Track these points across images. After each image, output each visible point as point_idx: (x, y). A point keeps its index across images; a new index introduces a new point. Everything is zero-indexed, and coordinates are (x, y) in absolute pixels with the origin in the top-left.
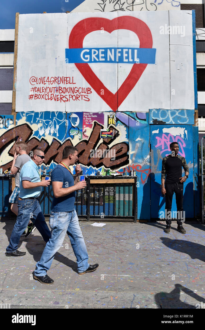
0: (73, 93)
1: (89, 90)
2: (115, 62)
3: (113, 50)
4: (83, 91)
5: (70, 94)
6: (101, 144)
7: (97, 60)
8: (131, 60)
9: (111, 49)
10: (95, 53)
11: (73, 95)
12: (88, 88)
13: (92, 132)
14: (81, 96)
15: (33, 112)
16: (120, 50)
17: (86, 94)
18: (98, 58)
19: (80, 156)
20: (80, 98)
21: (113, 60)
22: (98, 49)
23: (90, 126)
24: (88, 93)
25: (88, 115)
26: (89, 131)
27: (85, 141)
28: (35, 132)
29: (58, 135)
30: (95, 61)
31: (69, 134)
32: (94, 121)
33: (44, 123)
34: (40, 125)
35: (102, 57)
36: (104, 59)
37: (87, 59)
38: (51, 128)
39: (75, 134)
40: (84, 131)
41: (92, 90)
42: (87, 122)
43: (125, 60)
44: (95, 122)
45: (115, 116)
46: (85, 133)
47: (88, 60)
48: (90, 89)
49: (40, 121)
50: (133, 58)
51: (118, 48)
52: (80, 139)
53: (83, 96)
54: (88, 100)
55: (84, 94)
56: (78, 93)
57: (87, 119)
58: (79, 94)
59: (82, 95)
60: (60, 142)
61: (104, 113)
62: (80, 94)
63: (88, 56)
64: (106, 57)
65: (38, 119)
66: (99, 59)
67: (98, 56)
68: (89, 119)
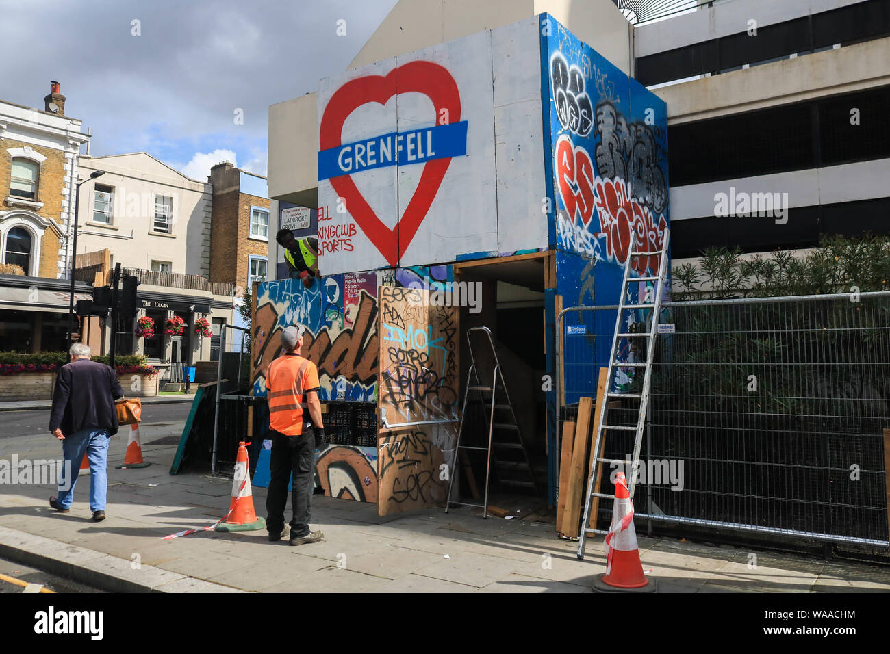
0: (329, 238)
1: (352, 229)
2: (393, 163)
3: (389, 139)
4: (343, 233)
5: (324, 240)
6: (372, 336)
7: (364, 165)
8: (421, 156)
9: (385, 137)
10: (360, 150)
11: (327, 241)
12: (351, 224)
13: (359, 312)
14: (340, 242)
16: (401, 138)
17: (347, 238)
19: (340, 363)
20: (338, 247)
21: (390, 159)
22: (364, 143)
23: (354, 300)
24: (349, 236)
25: (351, 280)
26: (353, 310)
27: (348, 331)
28: (280, 317)
29: (309, 322)
30: (361, 168)
31: (325, 318)
32: (360, 291)
33: (292, 301)
34: (287, 304)
35: (372, 158)
36: (374, 162)
37: (347, 166)
38: (300, 309)
39: (334, 319)
40: (346, 311)
41: (358, 228)
42: (351, 294)
43: (411, 158)
44: (363, 293)
45: (395, 277)
46: (348, 316)
47: (350, 168)
48: (354, 226)
49: (287, 297)
50: (424, 150)
51: (397, 134)
52: (340, 329)
53: (343, 242)
54: (350, 248)
55: (344, 237)
56: (335, 238)
57: (350, 287)
58: (337, 239)
59: (342, 241)
60: (313, 334)
61: (378, 273)
62: (340, 238)
63: (349, 160)
64: (377, 157)
65: (284, 293)
66: (366, 162)
67: (364, 158)
68: (353, 286)
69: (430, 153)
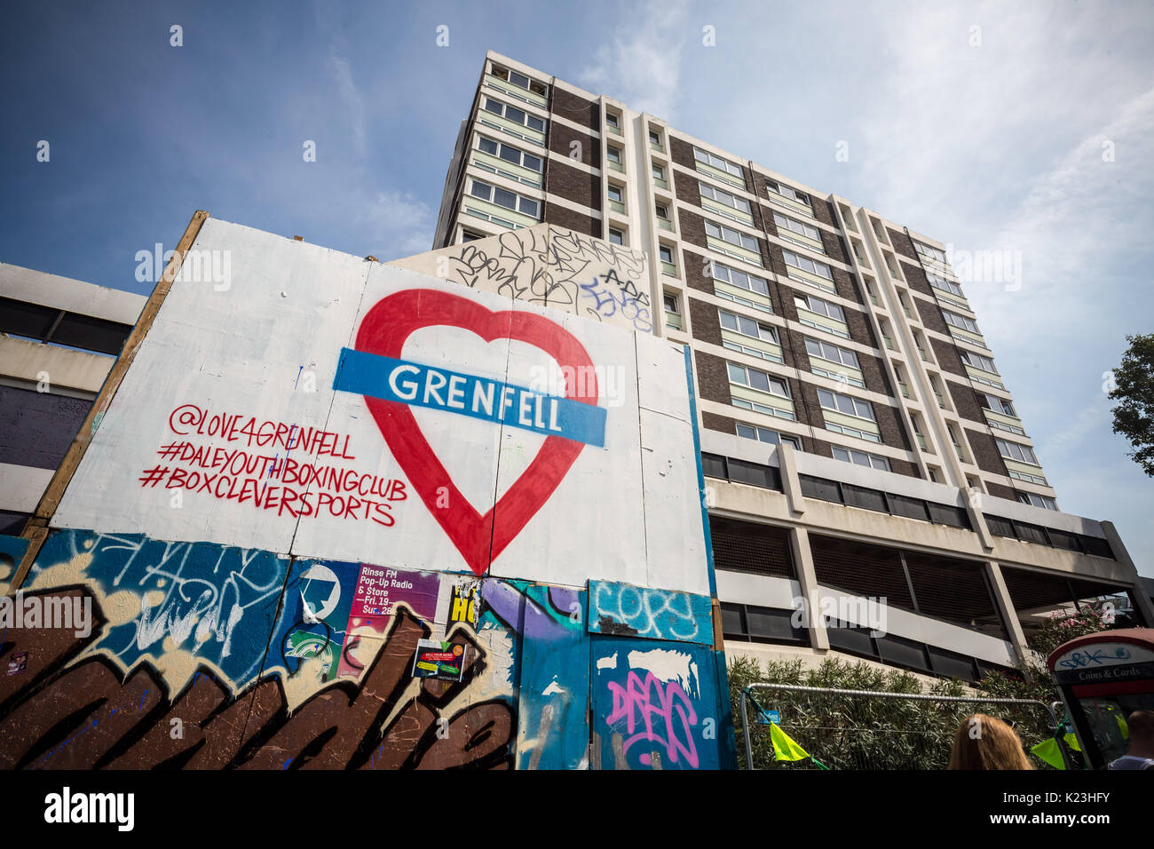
0: (338, 490)
1: (398, 490)
2: (493, 418)
3: (491, 387)
4: (376, 489)
5: (324, 490)
6: (410, 703)
7: (441, 402)
8: (540, 424)
9: (485, 382)
10: (436, 381)
11: (334, 494)
12: (396, 482)
13: (384, 647)
14: (364, 505)
15: (137, 538)
16: (512, 391)
17: (384, 500)
18: (445, 398)
19: (306, 761)
20: (360, 512)
21: (489, 412)
22: (448, 374)
23: (377, 621)
24: (391, 499)
25: (377, 578)
26: (368, 643)
27: (349, 690)
28: (114, 629)
29: (226, 652)
30: (433, 404)
31: (283, 649)
32: (396, 604)
33: (175, 594)
34: (156, 598)
35: (457, 398)
36: (461, 405)
37: (408, 391)
38: (202, 616)
39: (310, 654)
40: (350, 640)
41: (410, 490)
42: (371, 606)
43: (523, 421)
44: (400, 609)
45: (480, 593)
46: (352, 652)
47: (412, 396)
48: (404, 487)
49: (161, 583)
50: (546, 420)
51: (506, 385)
52: (325, 679)
53: (373, 507)
54: (389, 521)
55: (376, 498)
56: (355, 493)
57: (369, 594)
58: (359, 498)
59: (369, 502)
60: (231, 684)
61: (441, 577)
62: (365, 498)
63: (414, 386)
64: (468, 400)
65: (151, 570)
66: (446, 400)
67: (444, 392)
68: (379, 593)
69: (553, 426)
